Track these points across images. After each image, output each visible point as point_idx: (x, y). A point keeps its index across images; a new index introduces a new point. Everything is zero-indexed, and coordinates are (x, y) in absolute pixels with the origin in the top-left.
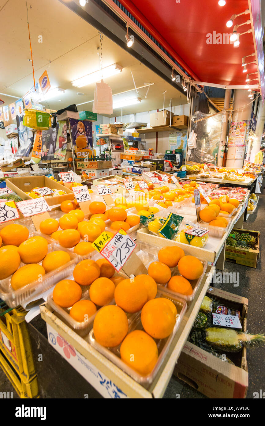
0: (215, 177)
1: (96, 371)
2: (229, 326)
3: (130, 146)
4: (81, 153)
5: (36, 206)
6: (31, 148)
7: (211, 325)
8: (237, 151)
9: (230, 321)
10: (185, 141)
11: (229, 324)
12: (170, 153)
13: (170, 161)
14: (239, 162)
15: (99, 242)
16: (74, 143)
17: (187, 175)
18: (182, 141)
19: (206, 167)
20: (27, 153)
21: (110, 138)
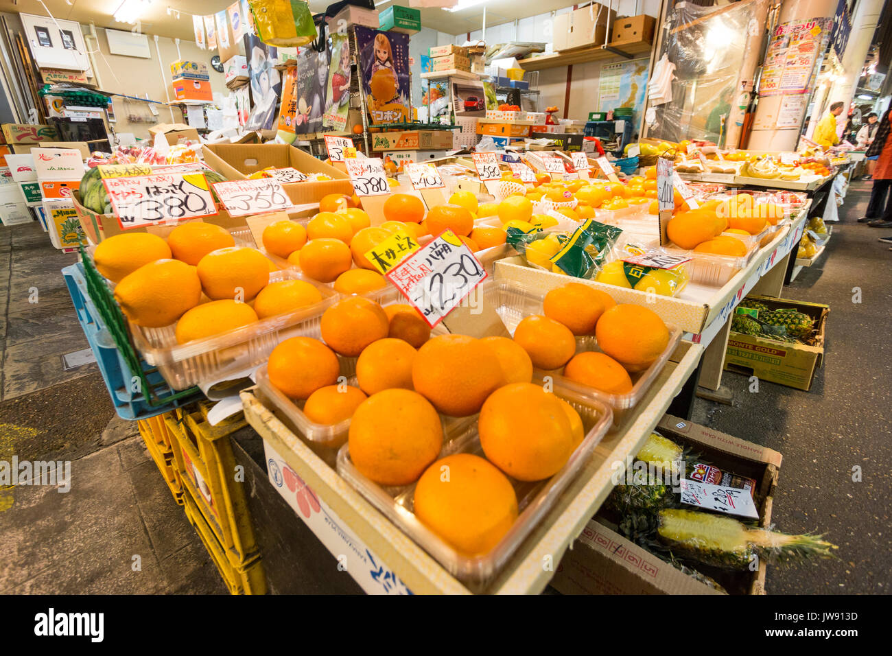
0: (716, 171)
1: (363, 547)
2: (724, 509)
3: (500, 102)
4: (382, 113)
5: (258, 195)
6: (277, 110)
7: (675, 504)
8: (783, 108)
9: (727, 499)
10: (642, 85)
11: (724, 506)
12: (600, 120)
13: (598, 138)
14: (788, 137)
15: (386, 252)
16: (367, 89)
17: (639, 167)
18: (635, 87)
19: (692, 148)
20: (268, 122)
21: (454, 81)
